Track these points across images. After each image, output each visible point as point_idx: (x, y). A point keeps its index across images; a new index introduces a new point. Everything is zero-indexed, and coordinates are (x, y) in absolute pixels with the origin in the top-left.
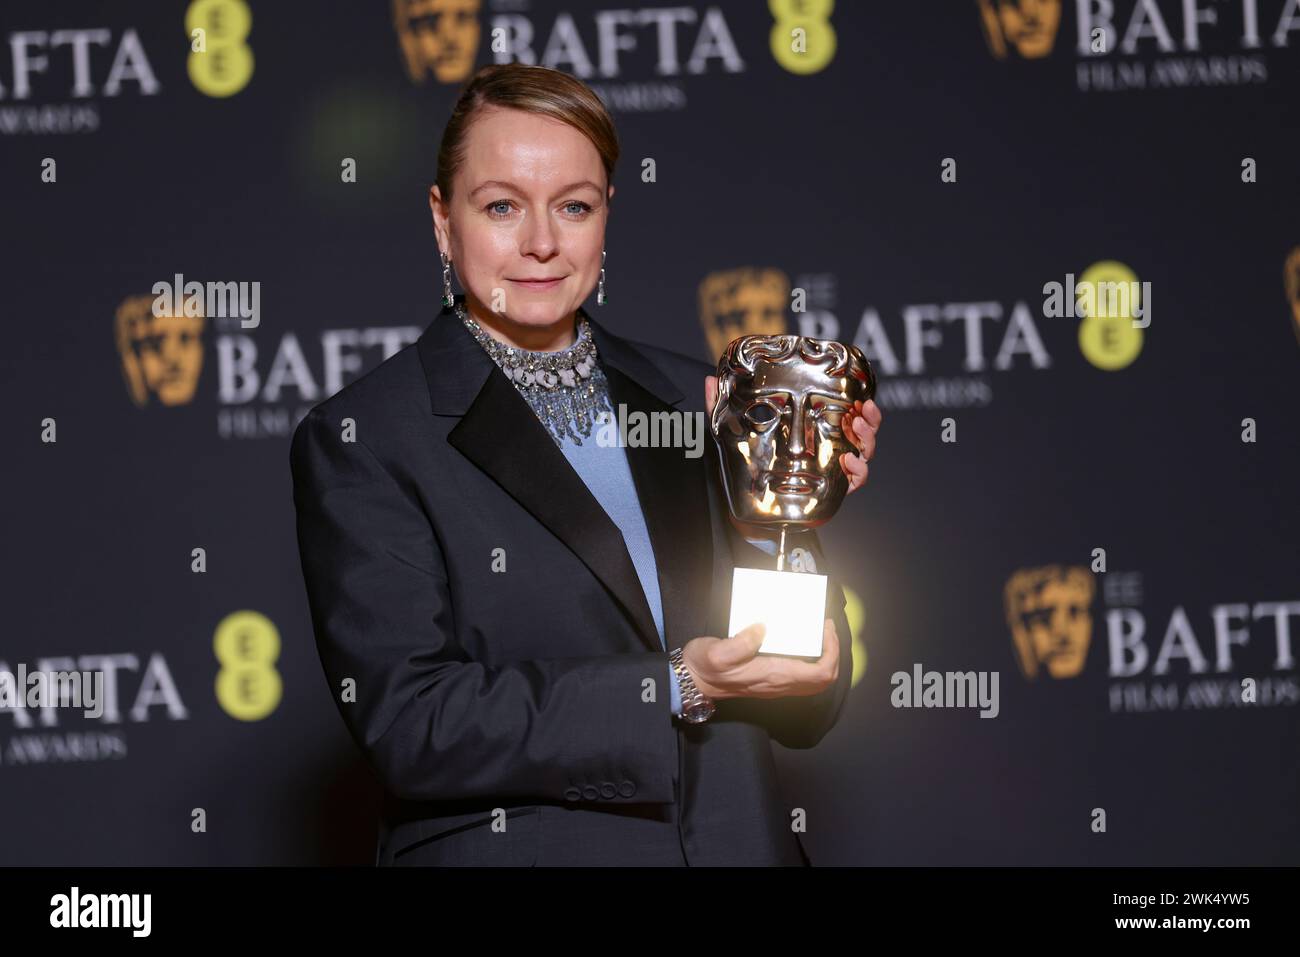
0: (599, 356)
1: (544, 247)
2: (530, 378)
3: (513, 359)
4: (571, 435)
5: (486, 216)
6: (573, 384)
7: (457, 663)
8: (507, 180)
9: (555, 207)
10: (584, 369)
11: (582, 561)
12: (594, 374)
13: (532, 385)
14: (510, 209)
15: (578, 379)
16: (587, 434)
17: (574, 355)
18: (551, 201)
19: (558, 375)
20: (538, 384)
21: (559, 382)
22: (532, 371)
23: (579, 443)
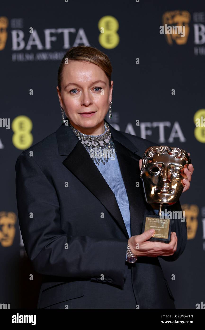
0: (112, 137)
1: (87, 102)
2: (90, 143)
3: (85, 138)
4: (102, 161)
5: (70, 95)
6: (103, 145)
7: (59, 235)
8: (75, 83)
9: (91, 89)
10: (107, 141)
11: (102, 203)
12: (110, 142)
13: (90, 145)
14: (77, 92)
15: (105, 144)
16: (107, 161)
17: (103, 136)
18: (89, 88)
19: (98, 142)
20: (92, 145)
21: (99, 145)
22: (90, 141)
23: (104, 164)
